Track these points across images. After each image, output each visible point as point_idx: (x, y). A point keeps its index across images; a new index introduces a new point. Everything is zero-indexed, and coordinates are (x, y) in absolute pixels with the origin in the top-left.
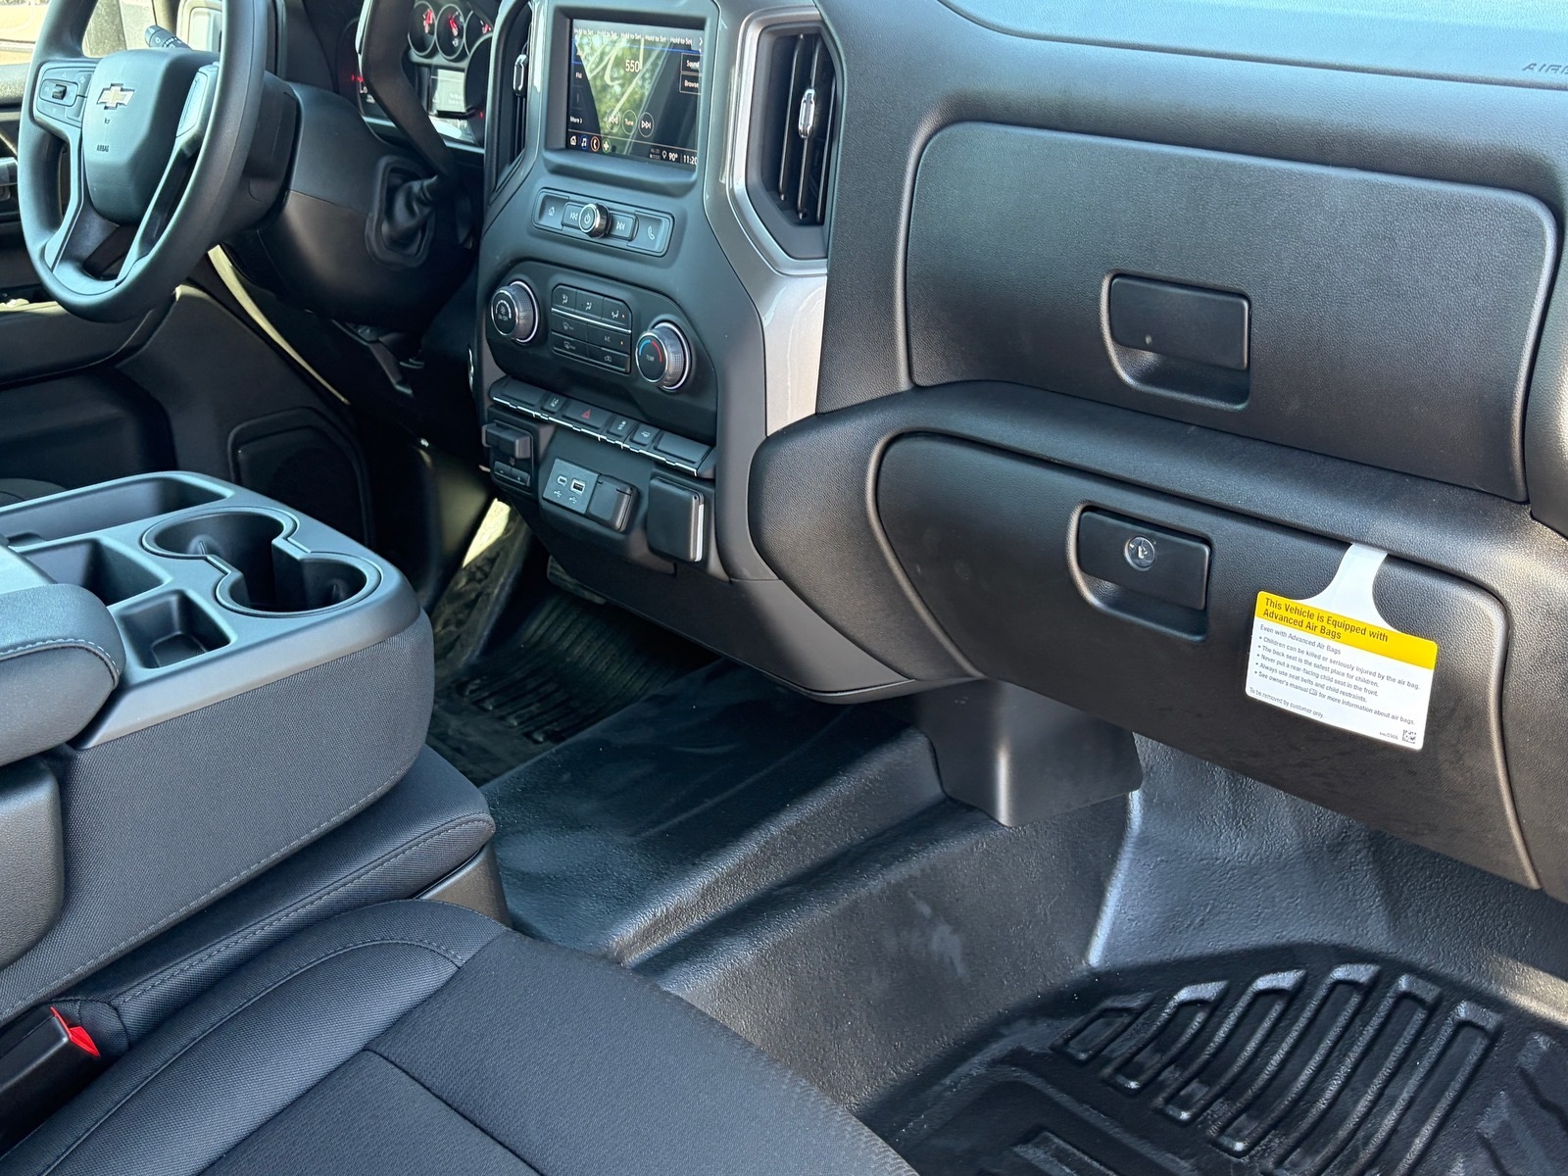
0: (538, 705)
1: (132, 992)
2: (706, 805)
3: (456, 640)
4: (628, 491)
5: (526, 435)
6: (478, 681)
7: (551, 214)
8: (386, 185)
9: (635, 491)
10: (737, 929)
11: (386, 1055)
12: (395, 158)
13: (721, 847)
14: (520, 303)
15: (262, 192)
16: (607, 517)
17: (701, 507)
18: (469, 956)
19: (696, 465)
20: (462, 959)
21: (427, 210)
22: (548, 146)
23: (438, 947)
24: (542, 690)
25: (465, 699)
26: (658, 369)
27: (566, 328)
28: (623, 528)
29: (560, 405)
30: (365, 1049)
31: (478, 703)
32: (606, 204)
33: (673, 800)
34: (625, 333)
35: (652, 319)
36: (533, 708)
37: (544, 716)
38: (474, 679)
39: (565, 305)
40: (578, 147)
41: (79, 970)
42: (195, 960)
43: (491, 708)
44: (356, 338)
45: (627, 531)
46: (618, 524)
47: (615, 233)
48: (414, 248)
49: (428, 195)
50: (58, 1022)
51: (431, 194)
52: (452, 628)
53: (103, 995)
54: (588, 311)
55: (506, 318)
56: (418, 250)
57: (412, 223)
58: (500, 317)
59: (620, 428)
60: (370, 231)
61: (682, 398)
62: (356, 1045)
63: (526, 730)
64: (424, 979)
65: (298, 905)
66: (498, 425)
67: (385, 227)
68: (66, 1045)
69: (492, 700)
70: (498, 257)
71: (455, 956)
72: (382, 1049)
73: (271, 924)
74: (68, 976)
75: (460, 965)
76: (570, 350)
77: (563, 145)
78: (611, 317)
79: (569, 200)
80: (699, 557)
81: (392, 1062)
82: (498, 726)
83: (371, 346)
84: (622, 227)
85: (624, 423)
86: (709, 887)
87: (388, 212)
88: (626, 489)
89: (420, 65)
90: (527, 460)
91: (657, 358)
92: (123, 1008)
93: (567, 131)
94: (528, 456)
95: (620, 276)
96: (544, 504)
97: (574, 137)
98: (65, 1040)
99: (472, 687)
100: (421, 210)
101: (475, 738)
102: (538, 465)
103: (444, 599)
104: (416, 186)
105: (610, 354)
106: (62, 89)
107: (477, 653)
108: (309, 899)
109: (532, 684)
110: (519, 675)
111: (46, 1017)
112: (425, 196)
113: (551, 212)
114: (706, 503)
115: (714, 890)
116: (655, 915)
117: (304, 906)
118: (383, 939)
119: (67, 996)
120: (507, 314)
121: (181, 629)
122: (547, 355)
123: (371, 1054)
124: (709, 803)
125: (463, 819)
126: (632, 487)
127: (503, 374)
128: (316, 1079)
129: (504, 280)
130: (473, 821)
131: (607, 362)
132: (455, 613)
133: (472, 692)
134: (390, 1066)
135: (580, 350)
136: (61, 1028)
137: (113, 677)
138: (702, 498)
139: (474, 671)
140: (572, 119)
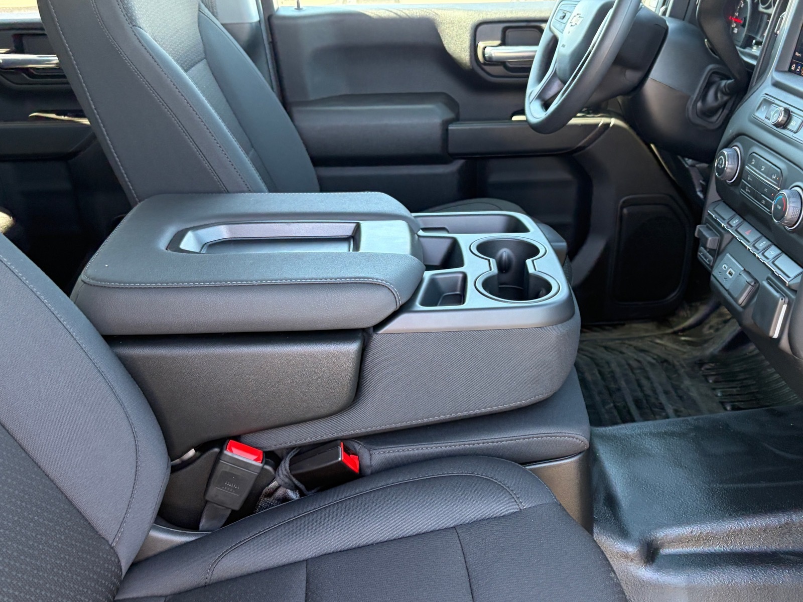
0: (738, 389)
1: (380, 451)
2: (760, 485)
3: (712, 338)
4: (753, 284)
5: (717, 236)
6: (713, 365)
7: (763, 110)
8: (706, 81)
9: (757, 285)
10: (743, 565)
11: (459, 535)
12: (717, 66)
13: (753, 513)
14: (730, 160)
15: (631, 76)
16: (736, 296)
17: (785, 307)
18: (528, 507)
19: (790, 279)
20: (525, 505)
21: (726, 98)
22: (777, 70)
23: (515, 494)
24: (744, 381)
25: (701, 372)
26: (781, 215)
27: (749, 179)
28: (743, 304)
29: (738, 223)
30: (454, 527)
31: (706, 377)
32: (791, 109)
33: (741, 474)
34: (776, 189)
35: (792, 184)
36: (735, 390)
37: (738, 397)
38: (712, 363)
39: (753, 165)
40: (794, 72)
41: (358, 431)
42: (410, 448)
43: (711, 381)
44: (684, 163)
45: (744, 307)
46: (740, 301)
47: (789, 127)
48: (714, 118)
49: (727, 89)
50: (341, 450)
51: (729, 89)
52: (712, 331)
53: (369, 446)
54: (762, 172)
55: (720, 167)
56: (717, 120)
57: (716, 104)
58: (719, 166)
59: (761, 245)
60: (690, 107)
61: (794, 236)
62: (451, 523)
63: (724, 400)
64: (500, 507)
65: (466, 443)
66: (707, 227)
67: (699, 104)
68: (339, 462)
69: (713, 378)
70: (731, 131)
71: (521, 503)
72: (459, 531)
73: (450, 446)
74: (352, 432)
75: (522, 508)
76: (748, 192)
77: (787, 69)
78: (771, 177)
79: (773, 103)
80: (776, 336)
81: (460, 540)
82: (710, 393)
83: (690, 169)
84: (794, 125)
85: (764, 242)
86: (734, 531)
87: (703, 96)
88: (752, 282)
89: (763, 13)
90: (715, 250)
91: (782, 208)
92: (374, 456)
93: (792, 61)
94: (715, 248)
95: (783, 154)
96: (712, 278)
97: (794, 65)
98: (340, 459)
99: (707, 366)
100: (722, 98)
101: (694, 394)
102: (718, 254)
103: (714, 315)
104: (724, 83)
105: (765, 199)
106: (564, 14)
107: (718, 349)
108: (473, 442)
109: (742, 376)
110: (737, 369)
111: (337, 446)
112: (725, 90)
113: (763, 108)
114: (789, 304)
115: (738, 535)
116: (691, 532)
117: (469, 444)
118: (491, 478)
119: (356, 439)
120: (721, 165)
121: (460, 291)
122: (738, 193)
123: (455, 531)
124: (763, 484)
125: (567, 434)
126: (756, 281)
127: (720, 198)
128: (428, 530)
129: (729, 146)
130: (573, 438)
131: (762, 204)
132: (718, 324)
133: (707, 369)
134: (458, 542)
135: (753, 193)
136: (340, 453)
137: (397, 304)
138: (787, 300)
139: (713, 358)
140: (797, 54)
